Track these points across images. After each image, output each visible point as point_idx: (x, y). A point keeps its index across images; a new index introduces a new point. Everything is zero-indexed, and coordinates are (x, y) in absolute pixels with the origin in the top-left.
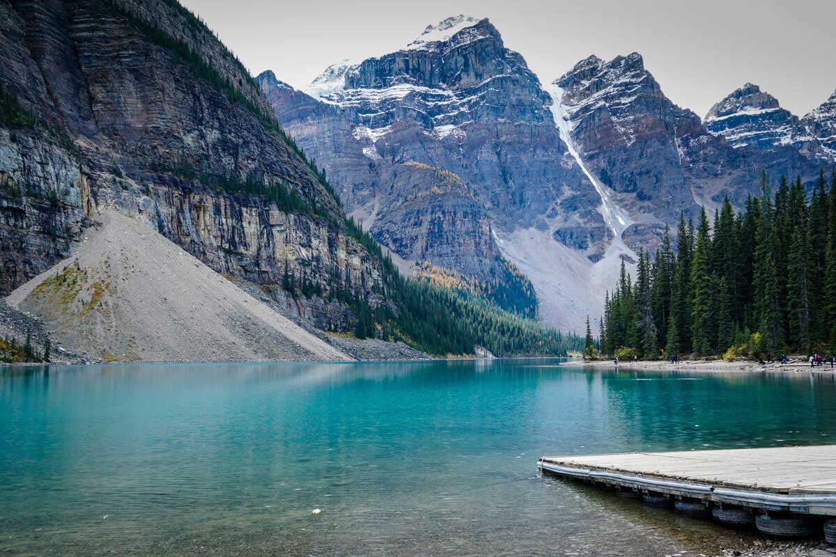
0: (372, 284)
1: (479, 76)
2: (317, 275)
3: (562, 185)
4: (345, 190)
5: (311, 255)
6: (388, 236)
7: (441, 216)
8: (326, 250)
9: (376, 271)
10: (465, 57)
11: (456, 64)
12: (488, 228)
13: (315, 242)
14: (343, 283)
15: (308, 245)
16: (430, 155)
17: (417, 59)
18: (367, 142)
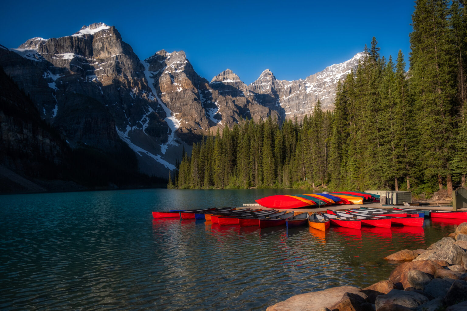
0: (56, 153)
1: (110, 53)
2: (26, 148)
3: (149, 108)
4: (38, 104)
5: (23, 138)
6: (62, 128)
7: (91, 120)
8: (31, 136)
9: (58, 146)
10: (103, 43)
11: (98, 46)
12: (114, 126)
13: (25, 131)
14: (41, 152)
15: (21, 132)
16: (84, 90)
17: (77, 42)
18: (51, 80)
